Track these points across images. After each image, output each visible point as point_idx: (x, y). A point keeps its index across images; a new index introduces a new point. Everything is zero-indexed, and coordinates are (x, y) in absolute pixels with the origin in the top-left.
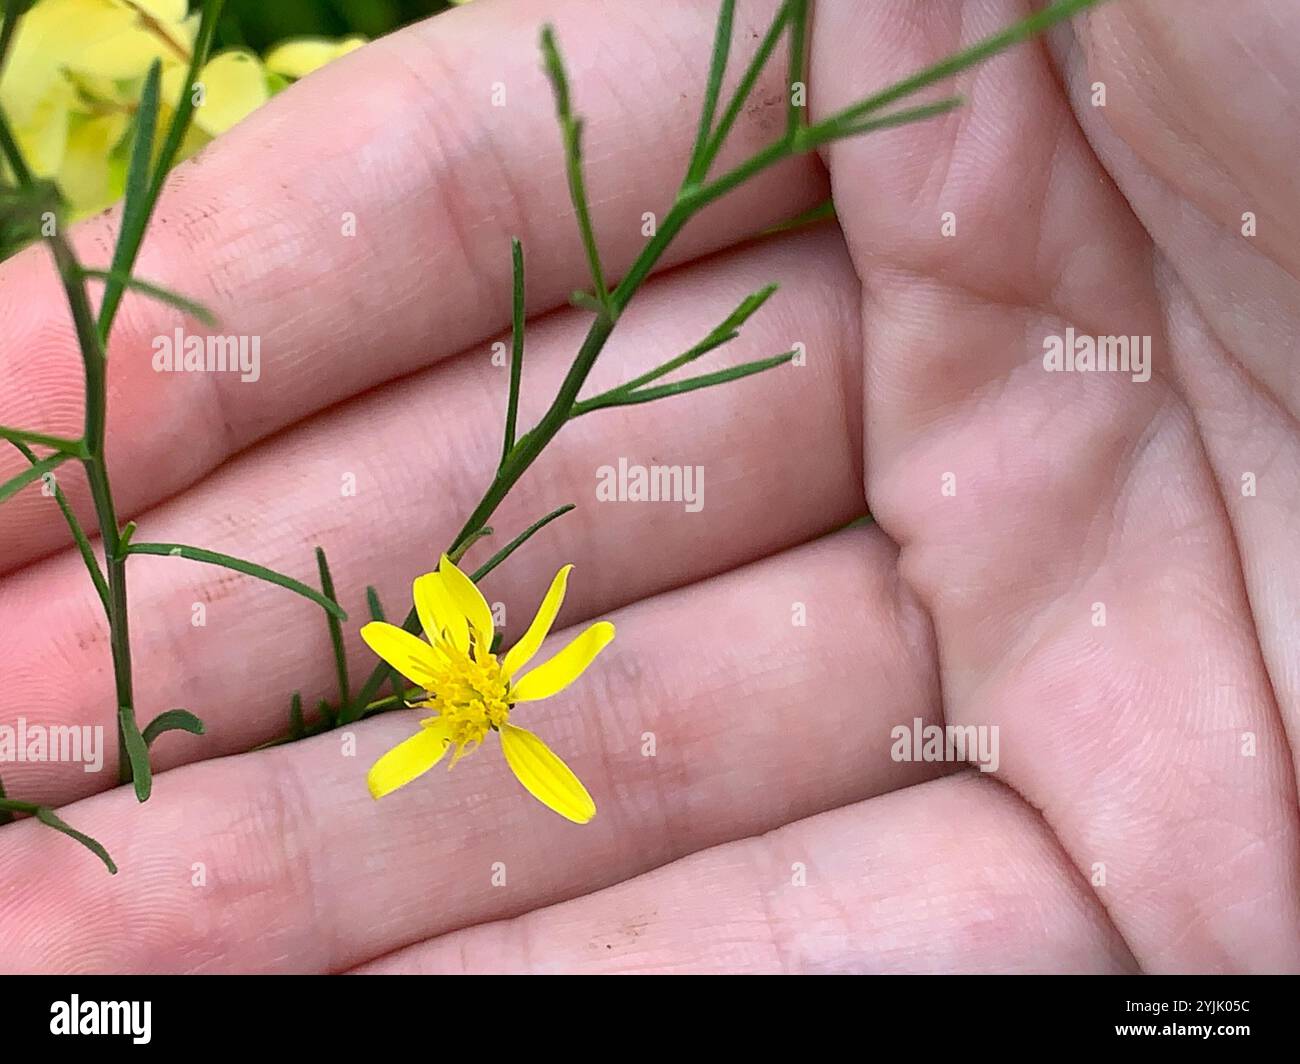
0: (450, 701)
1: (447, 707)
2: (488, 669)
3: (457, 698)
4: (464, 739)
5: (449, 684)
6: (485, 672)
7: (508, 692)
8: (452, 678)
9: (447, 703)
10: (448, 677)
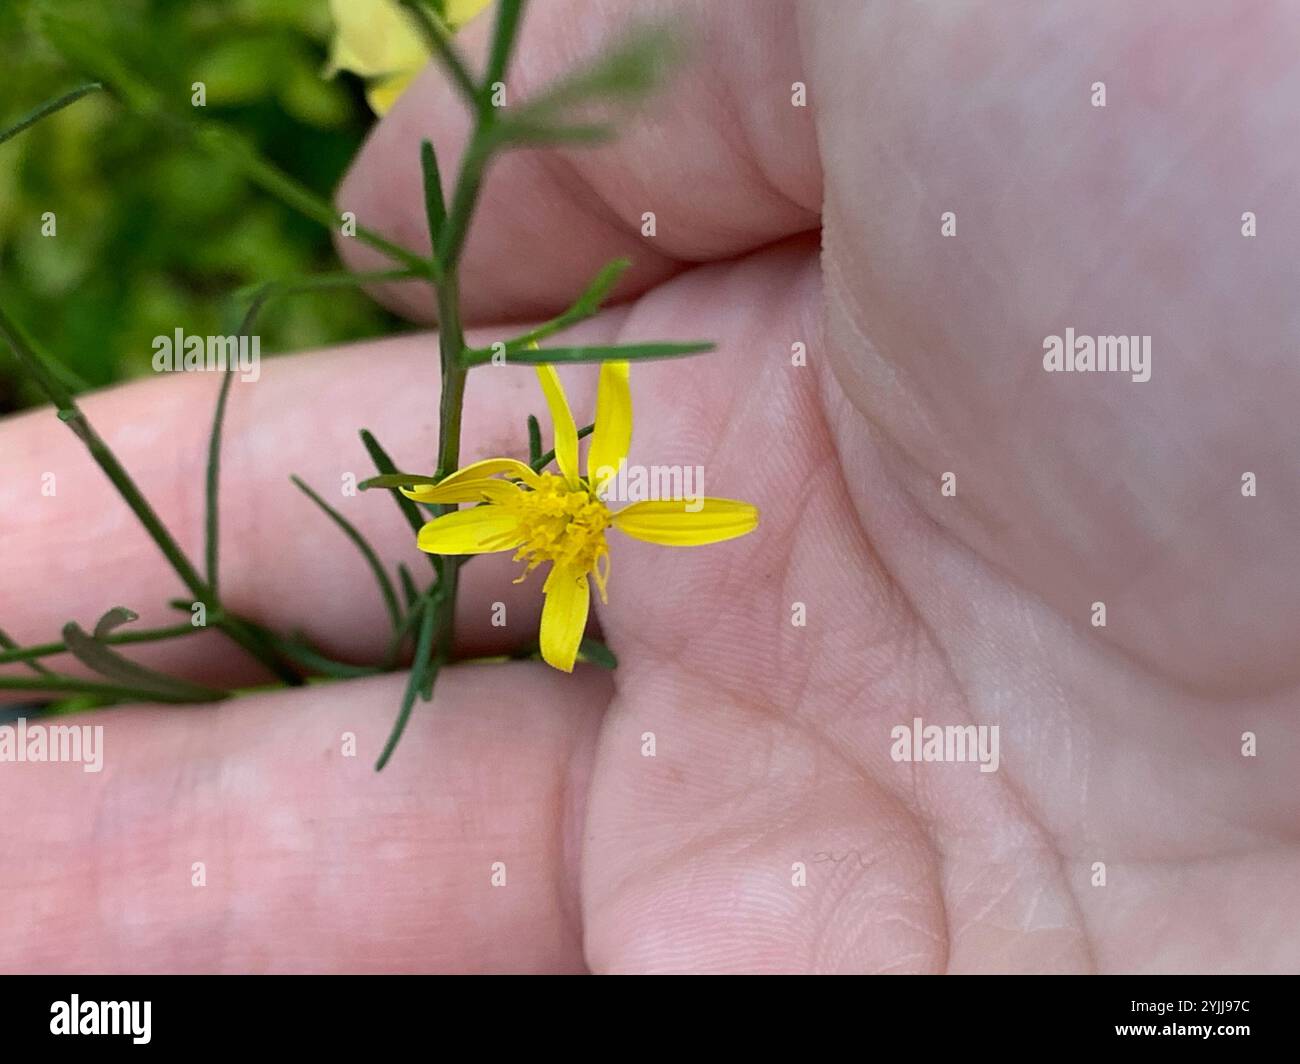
0: (548, 546)
1: (553, 552)
2: (553, 489)
3: (552, 537)
4: (593, 561)
5: (534, 532)
6: (553, 495)
7: (588, 491)
8: (531, 524)
9: (548, 548)
10: (527, 526)
